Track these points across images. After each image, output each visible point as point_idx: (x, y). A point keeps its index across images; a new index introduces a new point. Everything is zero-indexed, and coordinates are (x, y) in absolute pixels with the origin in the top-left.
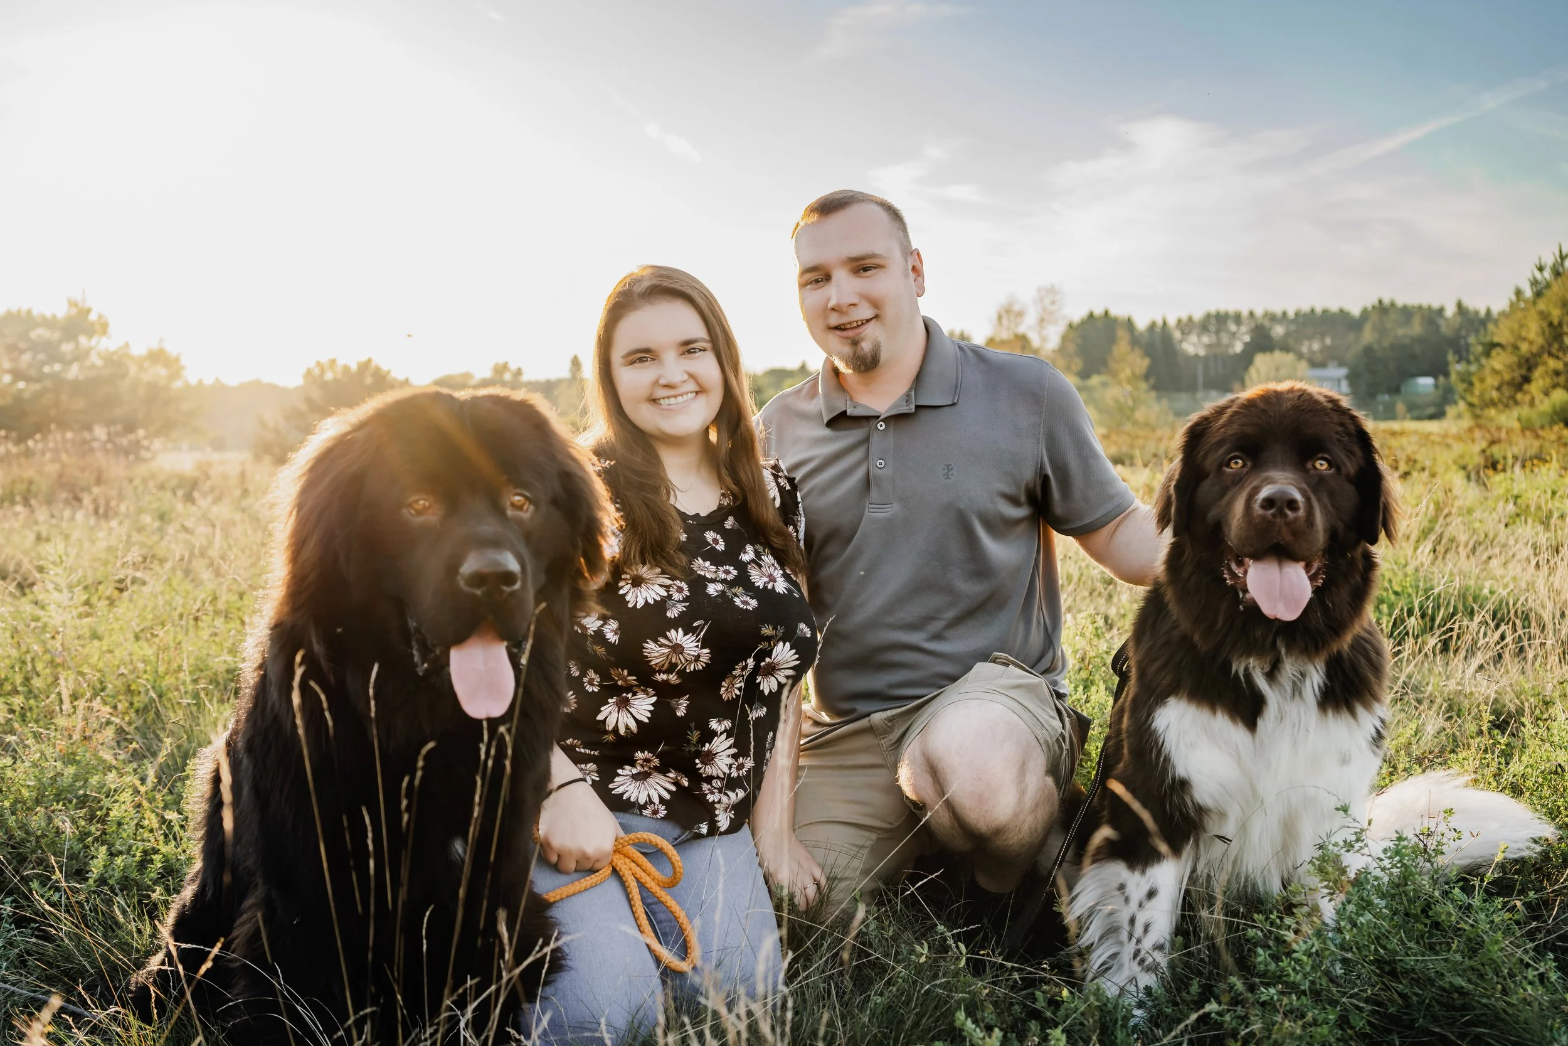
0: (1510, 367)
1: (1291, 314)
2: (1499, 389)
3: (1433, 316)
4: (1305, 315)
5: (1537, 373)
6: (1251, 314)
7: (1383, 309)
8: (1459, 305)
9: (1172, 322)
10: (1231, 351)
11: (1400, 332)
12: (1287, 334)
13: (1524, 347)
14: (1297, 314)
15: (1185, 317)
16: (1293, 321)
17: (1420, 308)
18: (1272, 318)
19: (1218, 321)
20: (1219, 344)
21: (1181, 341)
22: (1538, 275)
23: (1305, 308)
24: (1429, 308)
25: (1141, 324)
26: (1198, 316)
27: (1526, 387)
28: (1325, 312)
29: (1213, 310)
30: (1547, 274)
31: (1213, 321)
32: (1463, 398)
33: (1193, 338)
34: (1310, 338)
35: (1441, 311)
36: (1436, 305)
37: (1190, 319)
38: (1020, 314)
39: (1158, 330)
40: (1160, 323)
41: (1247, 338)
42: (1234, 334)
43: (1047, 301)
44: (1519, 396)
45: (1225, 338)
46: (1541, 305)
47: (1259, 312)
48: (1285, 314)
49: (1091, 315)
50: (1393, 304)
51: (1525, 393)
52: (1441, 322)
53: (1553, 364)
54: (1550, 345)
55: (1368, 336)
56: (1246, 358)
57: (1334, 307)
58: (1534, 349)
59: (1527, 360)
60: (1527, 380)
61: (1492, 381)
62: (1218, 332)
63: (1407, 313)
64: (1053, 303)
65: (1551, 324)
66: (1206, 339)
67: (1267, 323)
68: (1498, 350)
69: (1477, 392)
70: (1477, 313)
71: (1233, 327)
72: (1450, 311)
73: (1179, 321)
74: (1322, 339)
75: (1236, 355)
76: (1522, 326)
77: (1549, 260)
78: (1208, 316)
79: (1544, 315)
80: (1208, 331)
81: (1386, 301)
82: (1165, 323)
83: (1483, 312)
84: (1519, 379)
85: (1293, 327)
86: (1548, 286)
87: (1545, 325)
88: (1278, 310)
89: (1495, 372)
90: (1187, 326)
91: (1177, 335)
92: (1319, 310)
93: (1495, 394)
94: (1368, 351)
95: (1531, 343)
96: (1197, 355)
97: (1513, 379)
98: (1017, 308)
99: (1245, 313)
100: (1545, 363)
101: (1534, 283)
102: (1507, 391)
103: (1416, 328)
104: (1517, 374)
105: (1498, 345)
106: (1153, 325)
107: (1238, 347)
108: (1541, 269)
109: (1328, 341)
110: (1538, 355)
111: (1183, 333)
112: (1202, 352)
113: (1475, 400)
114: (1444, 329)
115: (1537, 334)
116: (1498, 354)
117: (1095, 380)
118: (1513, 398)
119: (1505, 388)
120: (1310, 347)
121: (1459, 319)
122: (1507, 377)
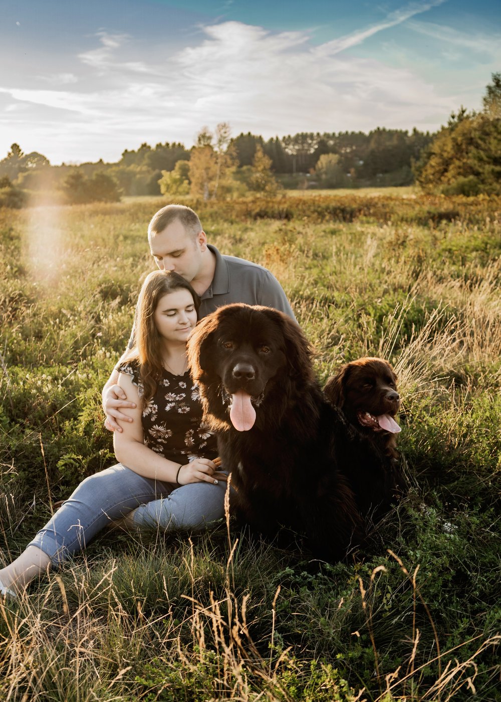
0: (439, 164)
1: (337, 135)
2: (433, 174)
3: (403, 135)
4: (343, 135)
5: (451, 167)
6: (318, 134)
7: (379, 132)
8: (415, 130)
9: (281, 138)
10: (308, 152)
11: (388, 143)
12: (335, 144)
13: (445, 155)
14: (340, 134)
15: (287, 136)
16: (338, 137)
17: (396, 131)
18: (327, 136)
19: (302, 138)
20: (303, 149)
21: (285, 148)
22: (452, 120)
23: (344, 131)
24: (401, 131)
25: (266, 139)
26: (293, 135)
27: (446, 174)
28: (353, 133)
29: (300, 133)
30: (456, 120)
31: (300, 138)
32: (418, 179)
33: (291, 147)
34: (346, 146)
35: (406, 132)
36: (404, 130)
37: (289, 136)
38: (210, 138)
39: (274, 142)
40: (275, 139)
41: (316, 147)
42: (310, 144)
43: (223, 131)
44: (443, 178)
45: (306, 146)
46: (453, 135)
47: (322, 133)
48: (334, 134)
49: (242, 134)
50: (384, 130)
51: (445, 176)
52: (406, 138)
53: (457, 163)
54: (457, 154)
55: (372, 145)
56: (316, 156)
57: (357, 131)
58: (450, 156)
59: (447, 161)
60: (446, 170)
61: (430, 171)
62: (303, 143)
63: (391, 134)
64: (225, 133)
65: (457, 144)
66: (297, 147)
67: (325, 139)
68: (433, 156)
69: (424, 176)
70: (422, 134)
71: (310, 141)
72: (410, 133)
73: (284, 138)
74: (351, 147)
75: (311, 154)
76: (444, 145)
77: (457, 113)
78: (298, 135)
79: (454, 140)
80: (299, 143)
81: (381, 128)
82: (277, 138)
83: (425, 134)
84: (442, 170)
85: (337, 141)
86: (456, 125)
87: (455, 144)
88: (330, 132)
89: (432, 167)
90: (288, 140)
91: (283, 145)
92: (350, 132)
93: (431, 177)
94: (372, 152)
95: (448, 153)
96: (292, 155)
97: (440, 170)
98: (207, 135)
99: (315, 134)
100: (454, 163)
101: (450, 124)
102: (437, 176)
103: (395, 142)
104: (442, 168)
105: (434, 154)
106: (272, 139)
107: (312, 151)
108: (453, 117)
109: (354, 148)
110: (451, 159)
111: (286, 144)
112: (295, 153)
113: (423, 180)
114: (408, 142)
115: (451, 149)
116: (434, 158)
117: (245, 168)
118: (439, 179)
119: (436, 174)
120: (346, 150)
121: (414, 137)
122: (437, 169)
